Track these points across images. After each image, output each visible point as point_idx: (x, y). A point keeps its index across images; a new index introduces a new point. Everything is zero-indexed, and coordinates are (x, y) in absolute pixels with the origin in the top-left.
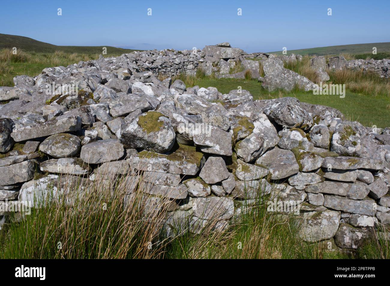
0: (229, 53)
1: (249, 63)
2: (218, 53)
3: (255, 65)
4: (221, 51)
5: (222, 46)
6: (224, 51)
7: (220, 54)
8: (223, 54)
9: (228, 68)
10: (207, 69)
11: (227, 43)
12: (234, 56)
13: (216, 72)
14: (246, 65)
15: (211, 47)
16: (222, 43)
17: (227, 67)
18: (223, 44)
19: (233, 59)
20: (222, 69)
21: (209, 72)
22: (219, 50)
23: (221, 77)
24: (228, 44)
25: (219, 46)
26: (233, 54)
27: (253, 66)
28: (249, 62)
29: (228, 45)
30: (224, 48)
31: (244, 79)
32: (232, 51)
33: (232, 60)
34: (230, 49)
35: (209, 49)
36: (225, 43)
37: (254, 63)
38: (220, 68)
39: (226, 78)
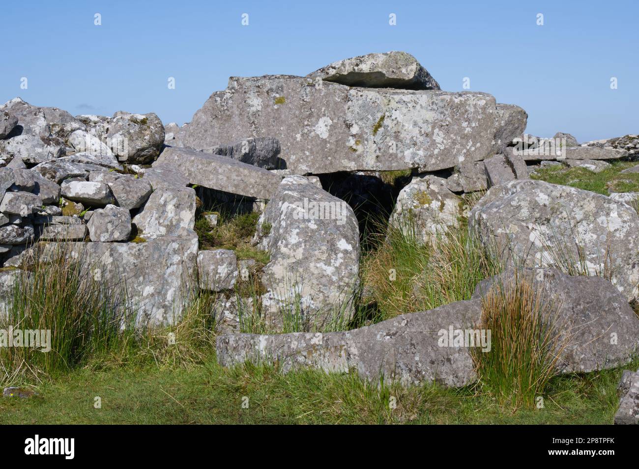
0: (410, 131)
1: (544, 216)
2: (322, 128)
3: (596, 230)
4: (349, 117)
5: (356, 80)
6: (372, 120)
7: (340, 143)
8: (360, 138)
9: (339, 260)
10: (139, 271)
11: (394, 59)
12: (446, 153)
13: (229, 293)
14: (514, 229)
15: (268, 85)
16: (360, 60)
17: (333, 249)
18: (365, 68)
19: (446, 173)
20: (278, 269)
21: (160, 292)
22: (336, 111)
23: (241, 358)
24: (408, 61)
25: (339, 79)
26: (439, 137)
27: (586, 236)
28: (543, 198)
29: (409, 73)
30: (371, 94)
31: (468, 389)
32: (431, 116)
33: (436, 184)
34: (422, 97)
35: (256, 103)
36: (381, 59)
37: (591, 206)
38: (262, 262)
39: (287, 367)
